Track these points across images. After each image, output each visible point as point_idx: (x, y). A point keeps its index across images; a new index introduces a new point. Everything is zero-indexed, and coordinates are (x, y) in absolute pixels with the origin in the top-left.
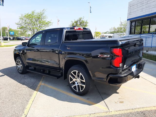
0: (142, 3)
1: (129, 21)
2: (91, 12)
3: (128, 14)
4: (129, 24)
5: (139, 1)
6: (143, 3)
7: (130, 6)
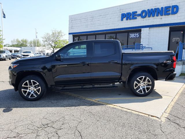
0: (86, 19)
1: (71, 35)
2: (4, 17)
3: (69, 27)
4: (72, 38)
5: (82, 17)
6: (88, 20)
7: (71, 20)
